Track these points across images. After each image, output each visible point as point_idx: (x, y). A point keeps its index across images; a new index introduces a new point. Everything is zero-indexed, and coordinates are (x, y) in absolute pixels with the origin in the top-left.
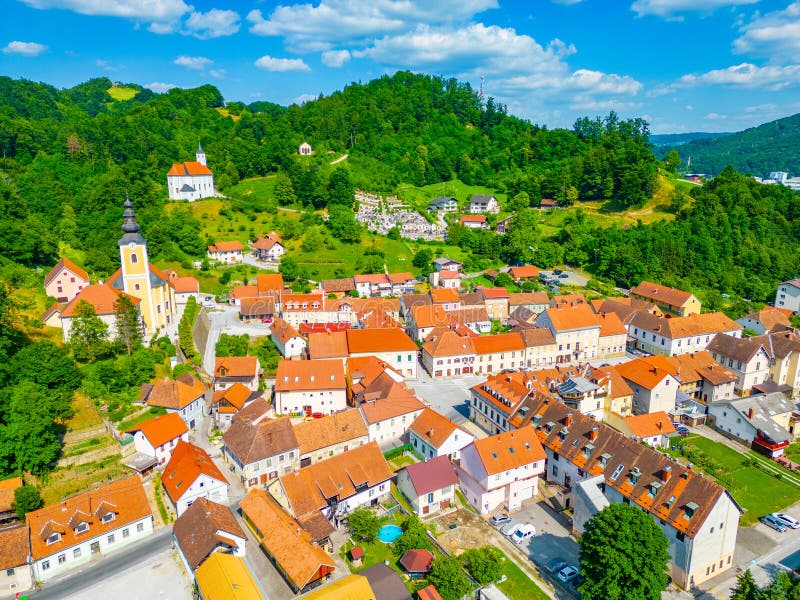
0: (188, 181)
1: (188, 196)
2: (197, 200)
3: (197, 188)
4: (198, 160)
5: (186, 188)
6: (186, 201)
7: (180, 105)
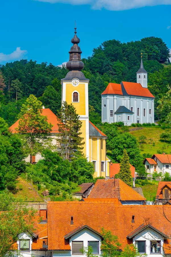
0: (125, 102)
1: (123, 118)
2: (133, 125)
3: (135, 111)
4: (138, 80)
5: (122, 110)
6: (120, 125)
7: (115, 57)
